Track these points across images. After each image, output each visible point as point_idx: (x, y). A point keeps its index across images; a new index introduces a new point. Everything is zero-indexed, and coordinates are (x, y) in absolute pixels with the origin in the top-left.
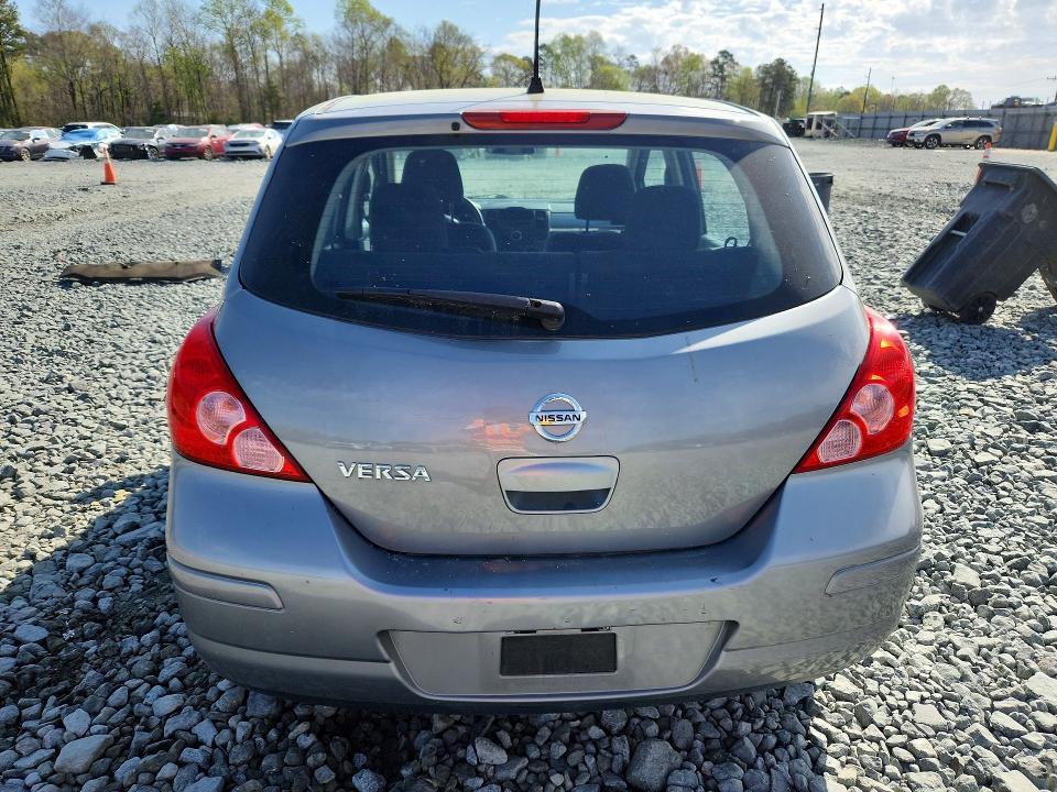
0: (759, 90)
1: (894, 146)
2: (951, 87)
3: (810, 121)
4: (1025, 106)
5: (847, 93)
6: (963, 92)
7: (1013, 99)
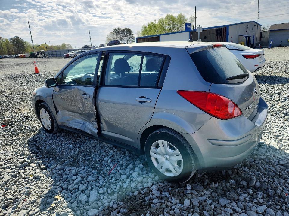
0: (12, 46)
1: (66, 58)
2: (66, 44)
3: (38, 53)
4: (89, 47)
5: (39, 46)
6: (69, 44)
7: (86, 46)
